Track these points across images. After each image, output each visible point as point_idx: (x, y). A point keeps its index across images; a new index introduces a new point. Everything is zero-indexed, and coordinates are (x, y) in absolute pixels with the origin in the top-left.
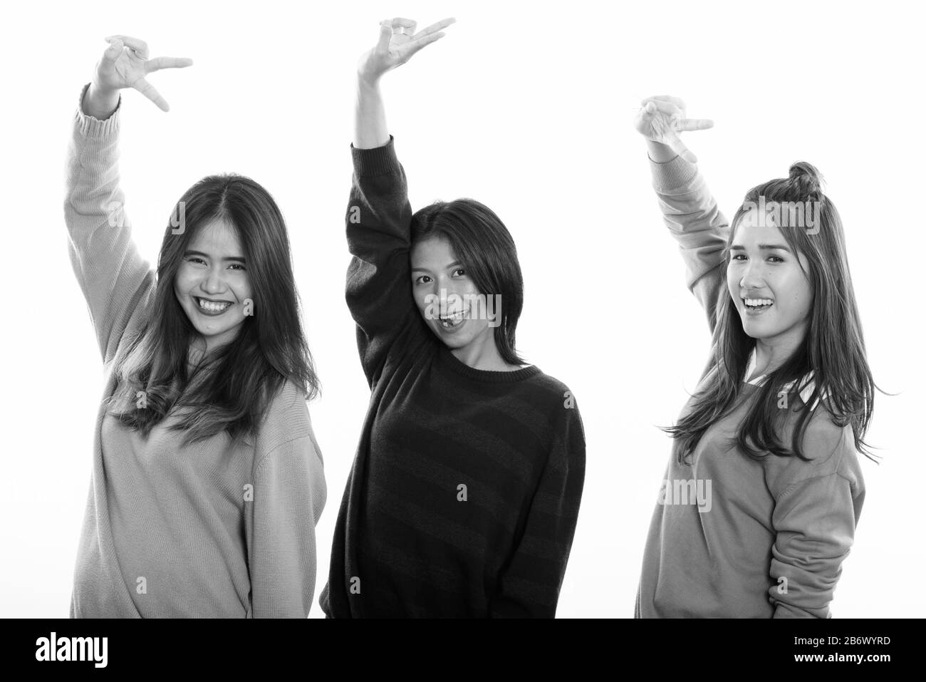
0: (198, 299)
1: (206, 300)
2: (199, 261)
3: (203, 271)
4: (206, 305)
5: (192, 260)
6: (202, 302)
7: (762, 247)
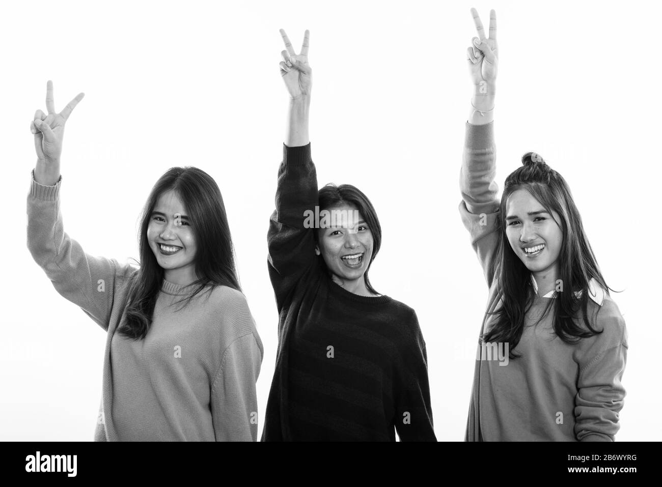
0: (159, 245)
1: (164, 245)
2: (161, 219)
3: (162, 225)
4: (164, 248)
5: (156, 219)
6: (162, 247)
7: (530, 214)
